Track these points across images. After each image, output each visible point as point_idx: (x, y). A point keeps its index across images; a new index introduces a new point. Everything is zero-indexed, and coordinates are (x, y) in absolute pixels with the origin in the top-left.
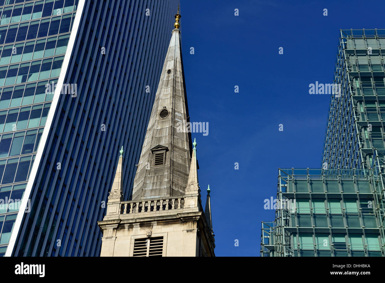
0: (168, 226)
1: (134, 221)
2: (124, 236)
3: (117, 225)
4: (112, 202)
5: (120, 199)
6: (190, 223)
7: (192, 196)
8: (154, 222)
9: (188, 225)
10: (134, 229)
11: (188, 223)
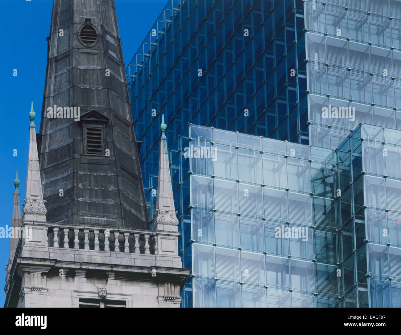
0: (132, 284)
1: (78, 267)
2: (60, 289)
3: (49, 268)
4: (33, 222)
5: (45, 217)
6: (169, 285)
7: (169, 235)
8: (110, 273)
9: (166, 288)
10: (76, 278)
11: (166, 284)
